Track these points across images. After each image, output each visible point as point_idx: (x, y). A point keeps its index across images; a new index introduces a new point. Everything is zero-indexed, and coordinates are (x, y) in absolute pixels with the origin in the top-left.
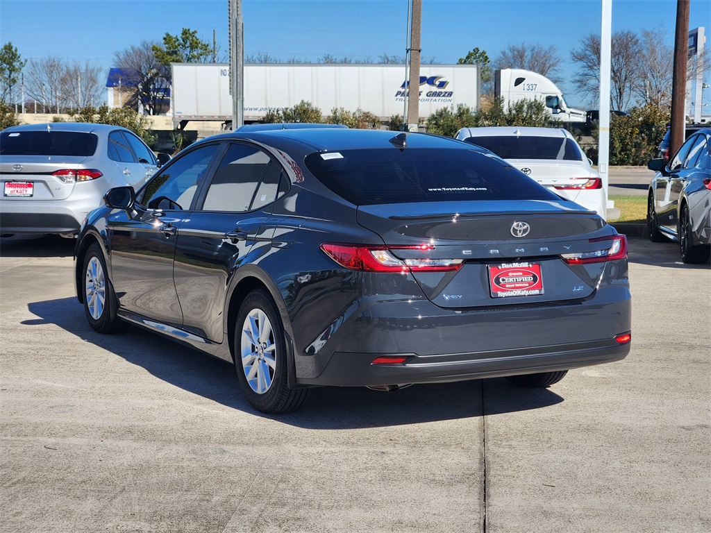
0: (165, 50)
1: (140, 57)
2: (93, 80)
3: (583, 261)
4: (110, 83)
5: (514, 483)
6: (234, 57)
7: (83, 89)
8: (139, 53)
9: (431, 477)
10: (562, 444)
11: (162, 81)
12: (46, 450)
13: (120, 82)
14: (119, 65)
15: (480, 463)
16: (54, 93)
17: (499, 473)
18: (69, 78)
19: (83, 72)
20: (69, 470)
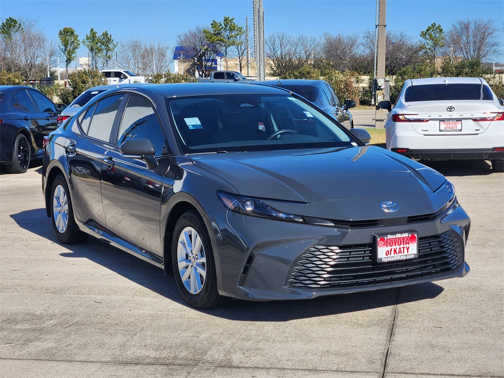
0: (212, 32)
1: (195, 38)
2: (163, 55)
4: (176, 57)
5: (413, 325)
6: (257, 36)
7: (157, 62)
8: (194, 35)
9: (355, 321)
10: (454, 299)
11: (210, 54)
12: (95, 303)
13: (182, 56)
14: (181, 44)
15: (392, 312)
16: (136, 65)
17: (404, 318)
18: (147, 54)
19: (156, 49)
20: (108, 317)
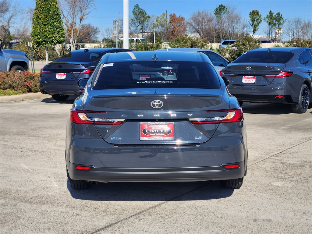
3: (203, 123)
